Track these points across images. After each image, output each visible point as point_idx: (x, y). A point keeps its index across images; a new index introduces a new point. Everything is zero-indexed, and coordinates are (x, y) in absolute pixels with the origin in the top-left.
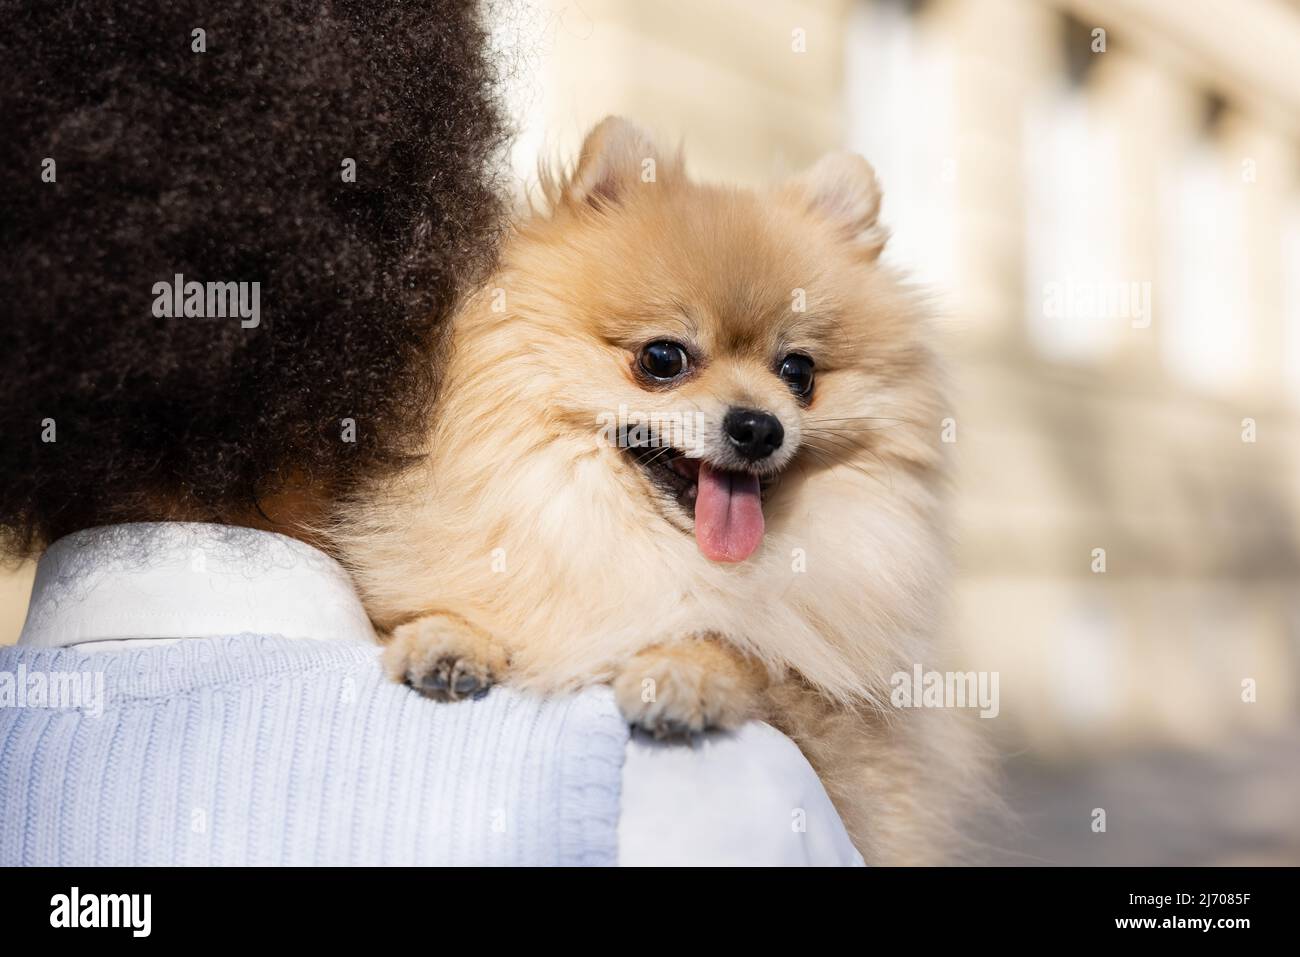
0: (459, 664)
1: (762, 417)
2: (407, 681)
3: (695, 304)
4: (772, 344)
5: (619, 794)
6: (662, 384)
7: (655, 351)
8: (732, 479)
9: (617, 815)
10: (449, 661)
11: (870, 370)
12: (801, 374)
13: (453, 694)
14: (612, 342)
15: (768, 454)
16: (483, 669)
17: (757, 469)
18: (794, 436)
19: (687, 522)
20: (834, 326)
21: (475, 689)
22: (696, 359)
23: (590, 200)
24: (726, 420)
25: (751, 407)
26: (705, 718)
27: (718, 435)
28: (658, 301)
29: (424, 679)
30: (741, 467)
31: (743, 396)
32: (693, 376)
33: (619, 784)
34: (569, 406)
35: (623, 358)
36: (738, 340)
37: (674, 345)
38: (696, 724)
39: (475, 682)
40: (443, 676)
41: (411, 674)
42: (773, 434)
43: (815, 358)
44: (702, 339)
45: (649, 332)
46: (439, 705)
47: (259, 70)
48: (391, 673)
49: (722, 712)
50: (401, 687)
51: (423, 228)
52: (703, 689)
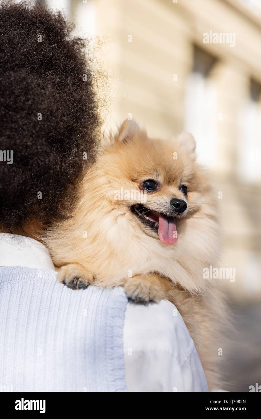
0: (80, 279)
2: (64, 283)
3: (159, 169)
5: (124, 319)
6: (150, 192)
9: (123, 325)
10: (77, 278)
13: (77, 287)
14: (133, 180)
15: (183, 211)
16: (87, 281)
20: (192, 179)
21: (84, 287)
24: (171, 201)
25: (177, 198)
26: (150, 298)
27: (169, 206)
28: (149, 167)
29: (69, 283)
30: (175, 215)
31: (174, 195)
33: (124, 316)
35: (136, 185)
36: (170, 181)
38: (147, 299)
39: (84, 284)
40: (75, 282)
41: (66, 281)
42: (184, 206)
43: (187, 187)
44: (160, 179)
46: (73, 290)
47: (30, 102)
48: (60, 280)
49: (155, 297)
50: (62, 284)
51: (74, 150)
52: (150, 289)
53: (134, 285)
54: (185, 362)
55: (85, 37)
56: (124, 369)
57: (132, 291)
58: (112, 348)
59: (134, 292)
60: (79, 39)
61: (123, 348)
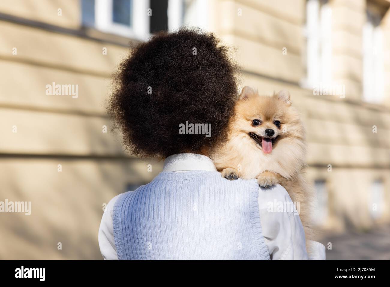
0: (234, 174)
1: (271, 130)
2: (225, 177)
3: (260, 114)
4: (273, 119)
5: (258, 193)
6: (256, 126)
7: (254, 121)
8: (267, 140)
9: (258, 196)
10: (232, 173)
11: (290, 124)
12: (278, 124)
13: (233, 179)
14: (248, 120)
15: (272, 135)
16: (237, 175)
17: (271, 138)
18: (277, 133)
19: (261, 148)
20: (283, 116)
21: (236, 178)
22: (261, 122)
23: (243, 99)
24: (265, 130)
25: (269, 128)
26: (272, 184)
27: (264, 133)
28: (254, 114)
29: (229, 177)
30: (268, 137)
31: (268, 127)
32: (261, 125)
33: (258, 192)
34: (241, 129)
35: (250, 123)
36: (268, 119)
37: (258, 120)
39: (236, 177)
40: (232, 176)
41: (226, 176)
42: (273, 133)
43: (280, 121)
44: (262, 119)
45: (254, 118)
46: (230, 181)
47: (204, 87)
48: (223, 176)
49: (274, 183)
50: (225, 178)
51: (227, 109)
52: (271, 180)
53: (263, 180)
54: (291, 215)
55: (226, 46)
56: (260, 217)
57: (263, 183)
58: (253, 207)
59: (264, 183)
60: (223, 47)
61: (258, 207)
